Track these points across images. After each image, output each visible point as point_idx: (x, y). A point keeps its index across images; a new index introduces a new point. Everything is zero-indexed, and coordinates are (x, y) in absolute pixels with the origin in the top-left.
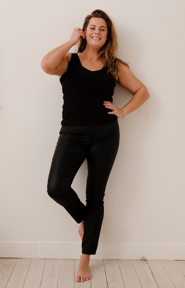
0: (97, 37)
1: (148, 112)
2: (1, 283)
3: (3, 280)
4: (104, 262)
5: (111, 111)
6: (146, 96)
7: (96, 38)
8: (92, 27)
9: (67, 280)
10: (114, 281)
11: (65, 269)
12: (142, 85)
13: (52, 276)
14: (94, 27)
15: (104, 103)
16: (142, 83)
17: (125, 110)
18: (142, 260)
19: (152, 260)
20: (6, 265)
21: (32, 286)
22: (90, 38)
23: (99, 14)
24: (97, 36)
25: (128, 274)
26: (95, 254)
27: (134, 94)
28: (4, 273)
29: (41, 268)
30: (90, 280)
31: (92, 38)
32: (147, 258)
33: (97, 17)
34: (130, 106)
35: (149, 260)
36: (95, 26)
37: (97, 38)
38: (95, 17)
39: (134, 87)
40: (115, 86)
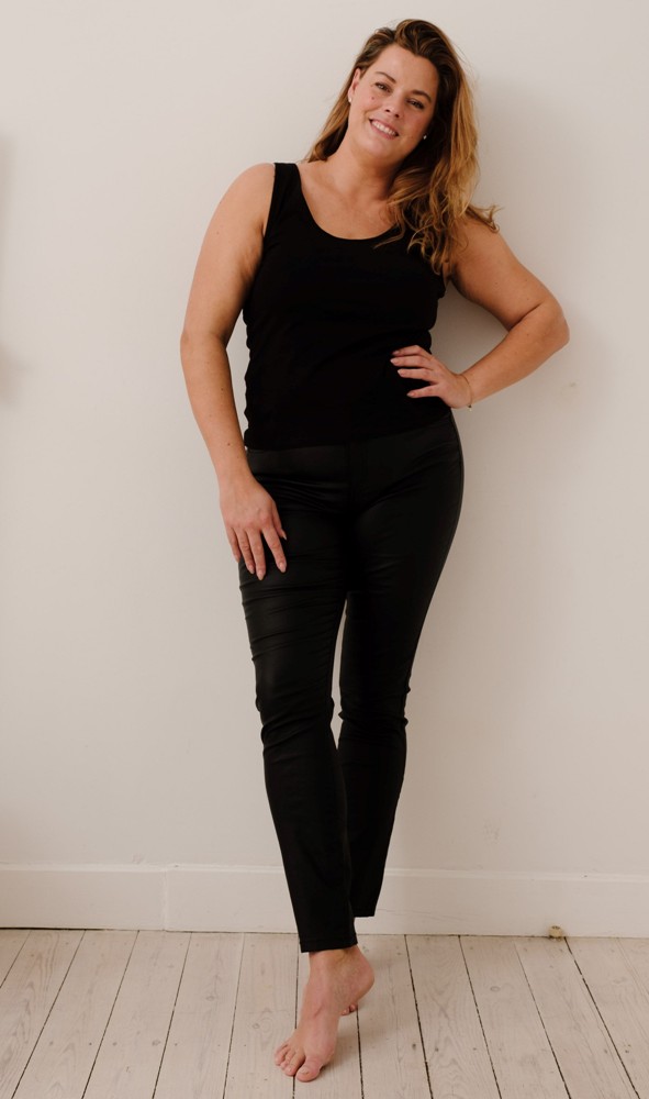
0: (387, 126)
1: (573, 385)
2: (23, 1025)
3: (29, 1013)
4: (407, 946)
5: (423, 383)
6: (555, 334)
7: (382, 127)
8: (381, 79)
9: (270, 1011)
10: (446, 1016)
11: (263, 972)
12: (544, 296)
13: (212, 997)
14: (390, 83)
15: (394, 357)
16: (542, 285)
17: (478, 379)
18: (551, 937)
19: (589, 939)
20: (40, 957)
21: (138, 1033)
22: (364, 121)
23: (423, 39)
24: (391, 121)
25: (499, 989)
26: (372, 914)
27: (509, 324)
28: (31, 985)
29: (171, 966)
30: (355, 1013)
31: (371, 121)
32: (570, 932)
33: (414, 52)
34: (495, 366)
35: (576, 939)
36: (393, 80)
37: (387, 130)
38: (405, 47)
39: (513, 299)
40: (441, 295)
